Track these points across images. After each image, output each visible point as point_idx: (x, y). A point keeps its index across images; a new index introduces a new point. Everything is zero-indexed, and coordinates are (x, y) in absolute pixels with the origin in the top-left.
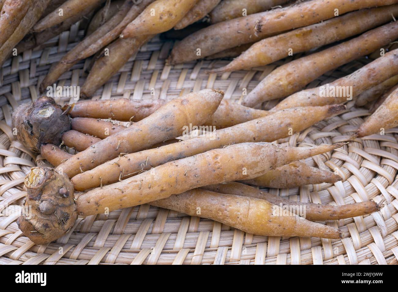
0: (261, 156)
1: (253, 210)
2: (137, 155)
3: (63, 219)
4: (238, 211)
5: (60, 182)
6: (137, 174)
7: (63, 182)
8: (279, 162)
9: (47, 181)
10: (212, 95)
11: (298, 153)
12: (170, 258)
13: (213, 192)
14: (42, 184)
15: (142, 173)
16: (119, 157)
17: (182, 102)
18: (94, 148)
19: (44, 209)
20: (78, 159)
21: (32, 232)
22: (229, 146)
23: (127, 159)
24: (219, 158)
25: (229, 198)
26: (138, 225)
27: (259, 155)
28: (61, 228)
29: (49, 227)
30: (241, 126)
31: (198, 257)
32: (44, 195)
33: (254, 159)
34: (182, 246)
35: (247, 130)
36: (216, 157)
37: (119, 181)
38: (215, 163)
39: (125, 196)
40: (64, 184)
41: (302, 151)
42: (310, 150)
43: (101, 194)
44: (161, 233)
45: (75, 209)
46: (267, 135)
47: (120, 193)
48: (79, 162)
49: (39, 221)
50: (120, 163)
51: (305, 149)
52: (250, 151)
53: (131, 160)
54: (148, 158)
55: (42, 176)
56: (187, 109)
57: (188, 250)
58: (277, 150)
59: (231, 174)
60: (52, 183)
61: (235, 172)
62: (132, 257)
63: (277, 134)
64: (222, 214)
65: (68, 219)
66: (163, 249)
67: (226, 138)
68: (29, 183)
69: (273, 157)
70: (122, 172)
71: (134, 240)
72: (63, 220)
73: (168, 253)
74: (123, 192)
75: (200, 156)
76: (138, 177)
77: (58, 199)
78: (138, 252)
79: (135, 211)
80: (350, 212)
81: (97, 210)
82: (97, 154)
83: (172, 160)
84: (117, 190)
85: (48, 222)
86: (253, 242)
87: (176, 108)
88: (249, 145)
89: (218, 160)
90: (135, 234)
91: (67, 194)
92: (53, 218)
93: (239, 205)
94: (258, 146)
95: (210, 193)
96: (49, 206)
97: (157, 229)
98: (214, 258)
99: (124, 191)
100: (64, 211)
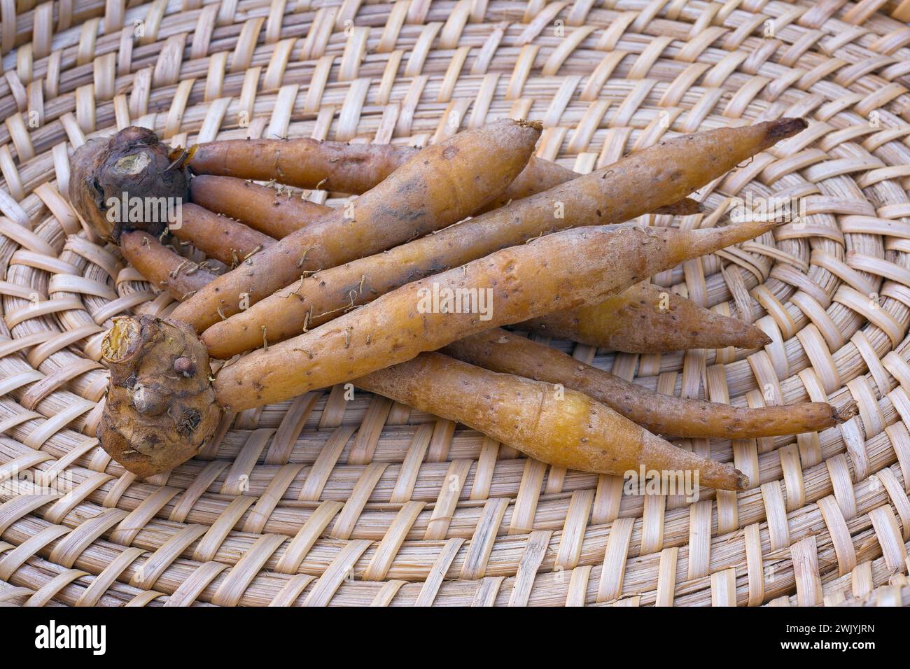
0: (608, 256)
1: (548, 414)
2: (341, 272)
3: (187, 422)
4: (518, 414)
5: (174, 345)
6: (341, 314)
7: (182, 345)
8: (650, 267)
9: (145, 347)
10: (513, 133)
11: (693, 243)
12: (381, 525)
13: (471, 366)
14: (136, 353)
15: (352, 312)
16: (302, 280)
17: (444, 153)
18: (251, 264)
19: (144, 406)
20: (217, 290)
21: (126, 452)
22: (538, 240)
23: (318, 283)
24: (516, 267)
25: (502, 384)
26: (320, 443)
27: (604, 255)
28: (186, 441)
29: (158, 442)
30: (569, 187)
31: (441, 523)
32: (142, 375)
33: (595, 264)
34: (409, 496)
35: (581, 196)
36: (509, 266)
37: (304, 332)
38: (508, 279)
39: (316, 364)
40: (185, 349)
41: (702, 237)
42: (720, 234)
43: (264, 364)
44: (367, 463)
45: (213, 400)
46: (627, 201)
47: (306, 358)
48: (220, 297)
49: (137, 430)
50: (304, 292)
51: (708, 233)
52: (584, 248)
53: (326, 285)
54: (363, 276)
55: (134, 336)
56: (454, 168)
57: (421, 505)
58: (646, 241)
59: (545, 300)
60: (156, 350)
61: (554, 296)
62: (300, 521)
63: (650, 198)
64: (484, 415)
65: (199, 420)
66: (368, 502)
67: (535, 217)
68: (112, 352)
69: (636, 257)
70: (308, 311)
71: (308, 480)
72: (187, 425)
73: (377, 510)
74: (311, 357)
75: (475, 265)
76: (343, 322)
77: (173, 381)
78: (313, 508)
79: (316, 408)
80: (771, 424)
81: (259, 397)
82: (256, 277)
83: (418, 277)
84: (299, 353)
85: (155, 431)
86: (566, 488)
87: (430, 167)
88: (582, 234)
89: (514, 272)
90: (310, 464)
91: (191, 370)
92: (165, 422)
93: (520, 401)
94: (600, 234)
95: (463, 369)
96: (155, 399)
97: (359, 454)
98: (474, 526)
99: (313, 353)
100: (187, 406)
